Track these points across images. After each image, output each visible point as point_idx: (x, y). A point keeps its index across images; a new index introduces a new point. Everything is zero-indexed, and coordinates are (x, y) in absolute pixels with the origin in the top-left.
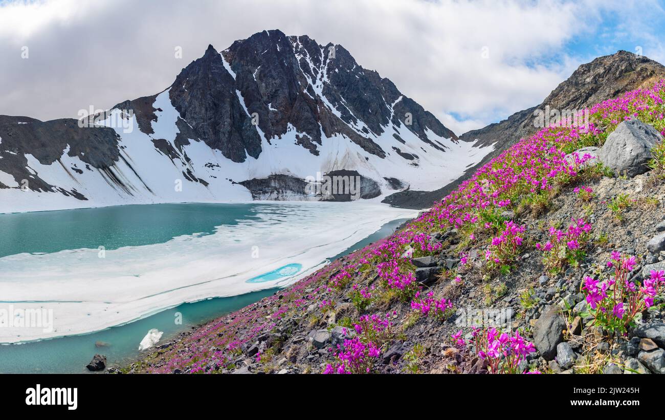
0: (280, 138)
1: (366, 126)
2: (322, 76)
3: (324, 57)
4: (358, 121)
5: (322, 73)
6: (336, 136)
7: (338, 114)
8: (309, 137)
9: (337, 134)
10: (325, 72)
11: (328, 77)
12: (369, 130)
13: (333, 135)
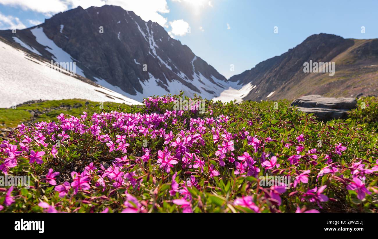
0: (148, 82)
1: (186, 76)
2: (152, 43)
3: (149, 29)
4: (181, 72)
5: (151, 40)
6: (174, 81)
7: (170, 68)
8: (161, 81)
9: (174, 80)
10: (153, 40)
11: (156, 44)
12: (188, 78)
13: (172, 81)
